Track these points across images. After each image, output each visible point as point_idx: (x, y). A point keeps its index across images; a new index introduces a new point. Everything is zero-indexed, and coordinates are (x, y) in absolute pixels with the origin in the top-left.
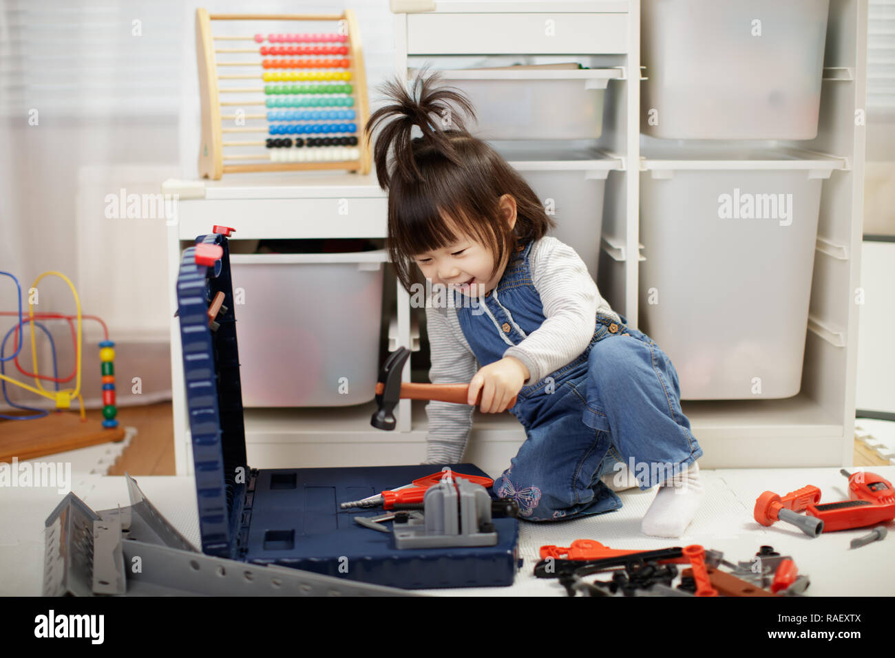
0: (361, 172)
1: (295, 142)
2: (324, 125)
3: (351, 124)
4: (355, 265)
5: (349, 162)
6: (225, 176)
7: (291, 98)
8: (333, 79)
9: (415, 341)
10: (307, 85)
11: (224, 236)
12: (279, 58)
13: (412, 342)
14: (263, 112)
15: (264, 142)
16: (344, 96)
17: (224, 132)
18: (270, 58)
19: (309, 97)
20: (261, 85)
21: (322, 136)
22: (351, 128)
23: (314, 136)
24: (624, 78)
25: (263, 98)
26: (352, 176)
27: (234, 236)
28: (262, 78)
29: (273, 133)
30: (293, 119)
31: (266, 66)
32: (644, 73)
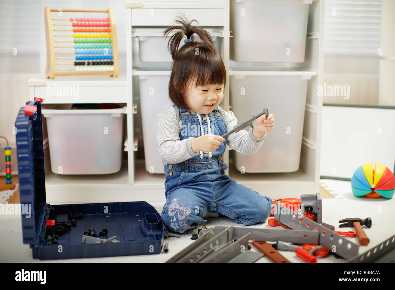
0: (114, 76)
1: (86, 63)
2: (99, 56)
3: (111, 56)
4: (110, 114)
5: (110, 72)
6: (56, 77)
7: (85, 45)
8: (103, 37)
9: (135, 146)
10: (92, 39)
11: (39, 102)
12: (80, 28)
13: (134, 147)
14: (73, 50)
15: (73, 63)
16: (108, 44)
17: (56, 59)
18: (76, 28)
19: (93, 44)
20: (72, 39)
21: (98, 61)
22: (110, 57)
23: (95, 61)
24: (223, 36)
25: (73, 44)
26: (111, 78)
27: (44, 102)
28: (73, 36)
29: (77, 59)
30: (86, 53)
31: (75, 31)
32: (231, 34)
